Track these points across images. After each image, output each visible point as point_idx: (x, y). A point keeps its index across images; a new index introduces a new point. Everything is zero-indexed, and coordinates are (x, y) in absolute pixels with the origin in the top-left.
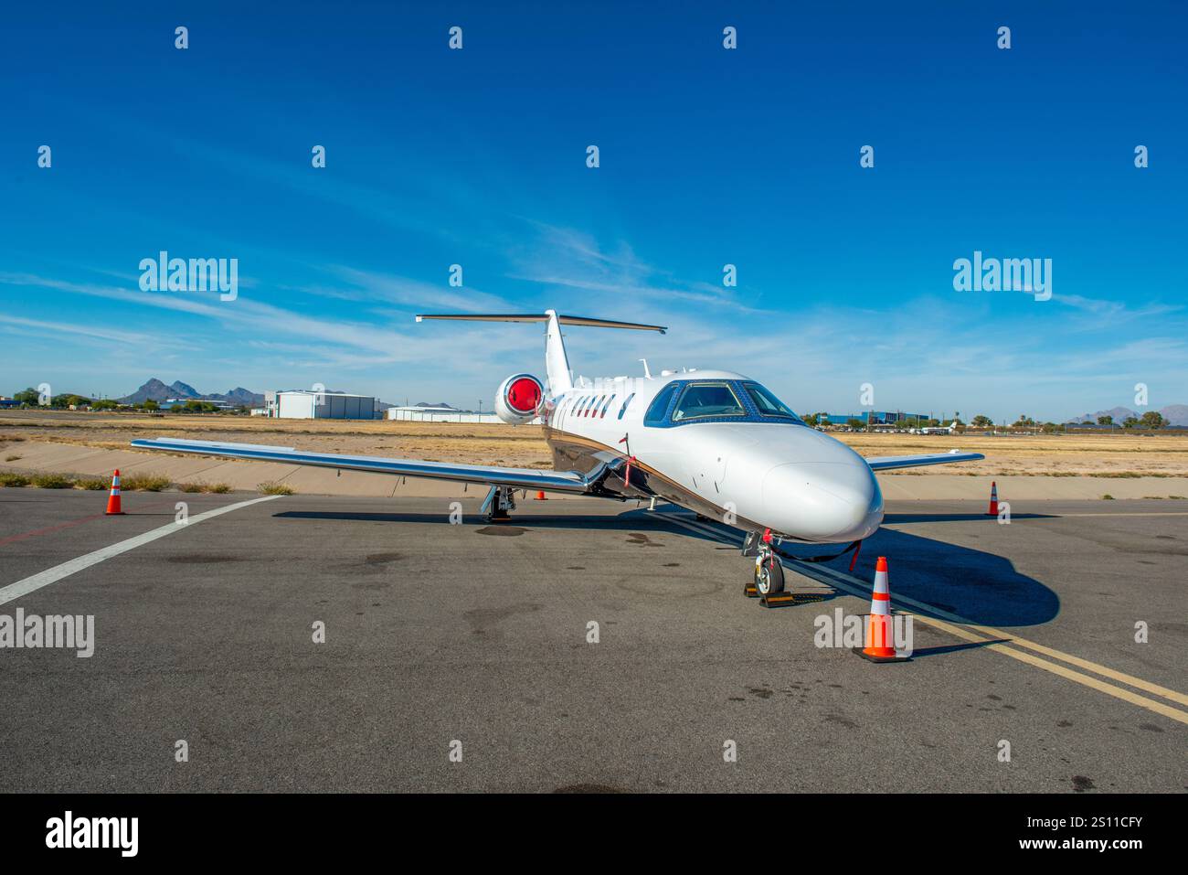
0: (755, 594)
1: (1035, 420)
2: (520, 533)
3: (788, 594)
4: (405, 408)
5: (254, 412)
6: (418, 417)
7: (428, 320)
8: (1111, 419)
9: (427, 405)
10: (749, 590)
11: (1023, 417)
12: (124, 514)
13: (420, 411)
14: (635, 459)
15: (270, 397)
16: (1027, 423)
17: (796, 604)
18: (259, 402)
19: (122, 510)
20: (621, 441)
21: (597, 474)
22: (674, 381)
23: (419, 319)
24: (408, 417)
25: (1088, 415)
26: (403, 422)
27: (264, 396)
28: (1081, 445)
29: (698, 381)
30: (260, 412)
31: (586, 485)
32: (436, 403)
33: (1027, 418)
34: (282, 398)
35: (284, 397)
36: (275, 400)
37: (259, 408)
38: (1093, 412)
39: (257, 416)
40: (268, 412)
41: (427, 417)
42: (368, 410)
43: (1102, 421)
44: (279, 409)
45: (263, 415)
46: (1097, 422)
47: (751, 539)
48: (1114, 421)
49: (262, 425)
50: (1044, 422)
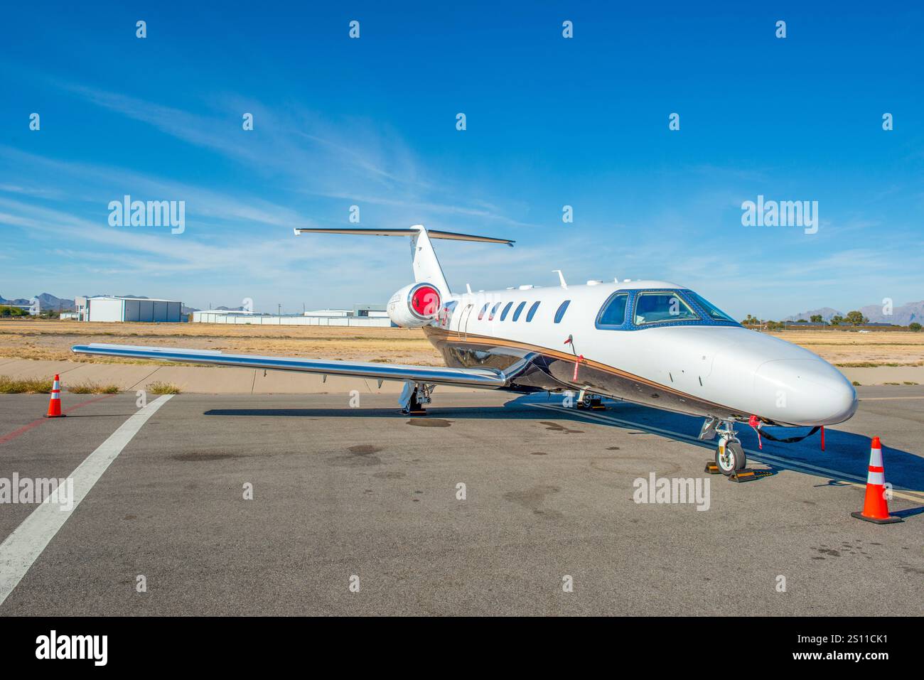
0: (718, 471)
1: (759, 319)
2: (447, 424)
3: (749, 470)
4: (209, 312)
5: (63, 316)
6: (221, 320)
7: (306, 233)
8: (821, 317)
9: (227, 309)
10: (711, 467)
11: (749, 316)
12: (65, 416)
13: (223, 314)
14: (582, 357)
15: (80, 302)
16: (752, 321)
17: (757, 479)
18: (70, 306)
19: (62, 413)
20: (566, 342)
21: (514, 372)
22: (619, 291)
23: (297, 232)
24: (212, 320)
25: (800, 314)
26: (208, 324)
27: (74, 302)
28: (809, 340)
29: (648, 290)
30: (69, 316)
31: (504, 380)
32: (237, 307)
33: (752, 318)
34: (92, 303)
35: (94, 302)
36: (85, 305)
37: (67, 312)
38: (804, 311)
39: (67, 320)
40: (78, 316)
41: (231, 320)
42: (175, 314)
43: (814, 319)
44: (89, 313)
45: (73, 319)
46: (809, 321)
47: (708, 425)
48: (823, 319)
49: (71, 328)
50: (767, 320)
